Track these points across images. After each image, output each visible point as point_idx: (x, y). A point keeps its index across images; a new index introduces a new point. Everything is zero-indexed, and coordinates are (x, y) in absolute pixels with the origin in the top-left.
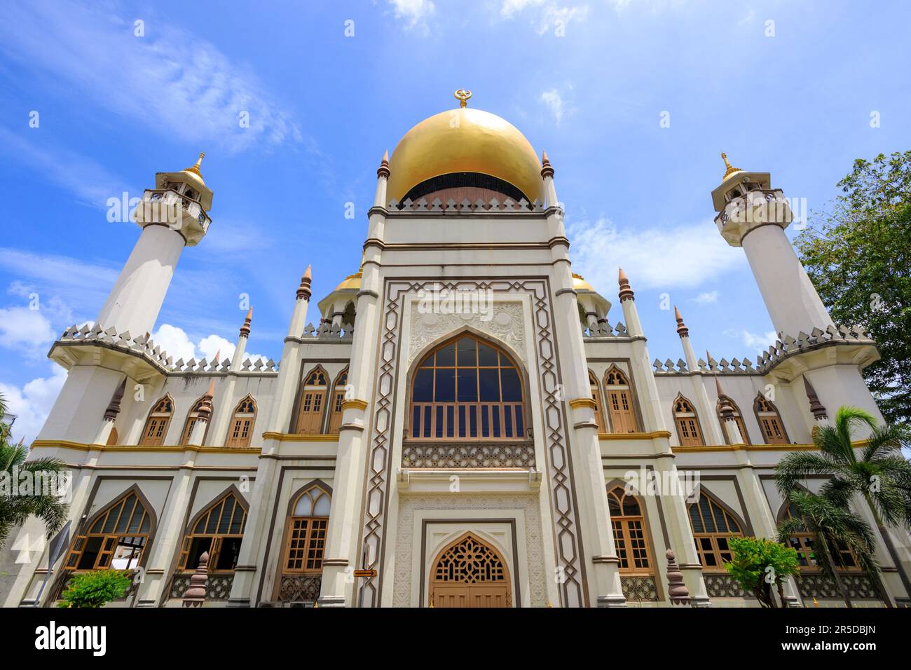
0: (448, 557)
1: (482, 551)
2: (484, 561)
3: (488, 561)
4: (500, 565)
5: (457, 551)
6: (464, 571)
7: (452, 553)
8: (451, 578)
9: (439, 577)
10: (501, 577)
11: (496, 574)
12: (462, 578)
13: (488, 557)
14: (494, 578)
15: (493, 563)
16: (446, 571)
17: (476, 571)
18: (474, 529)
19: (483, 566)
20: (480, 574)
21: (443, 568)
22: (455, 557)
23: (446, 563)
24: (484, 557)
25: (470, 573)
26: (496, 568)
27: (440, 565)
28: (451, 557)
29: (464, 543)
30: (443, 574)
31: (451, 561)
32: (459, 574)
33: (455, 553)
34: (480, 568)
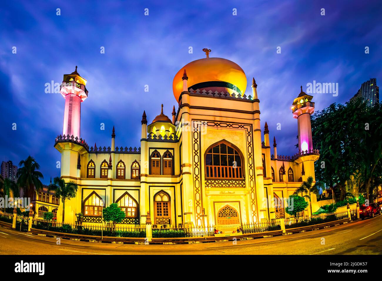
0: (221, 211)
1: (231, 210)
2: (232, 212)
3: (233, 212)
4: (236, 213)
5: (224, 210)
6: (226, 215)
7: (222, 210)
8: (223, 216)
9: (219, 216)
10: (236, 216)
11: (235, 215)
12: (226, 216)
13: (233, 211)
14: (235, 216)
15: (234, 212)
16: (221, 215)
17: (229, 215)
18: (229, 204)
19: (231, 213)
20: (231, 215)
21: (220, 214)
22: (224, 211)
23: (221, 213)
24: (232, 211)
25: (228, 215)
26: (235, 214)
27: (219, 213)
28: (222, 211)
29: (226, 208)
30: (220, 216)
31: (223, 212)
32: (225, 216)
33: (223, 210)
34: (231, 214)
